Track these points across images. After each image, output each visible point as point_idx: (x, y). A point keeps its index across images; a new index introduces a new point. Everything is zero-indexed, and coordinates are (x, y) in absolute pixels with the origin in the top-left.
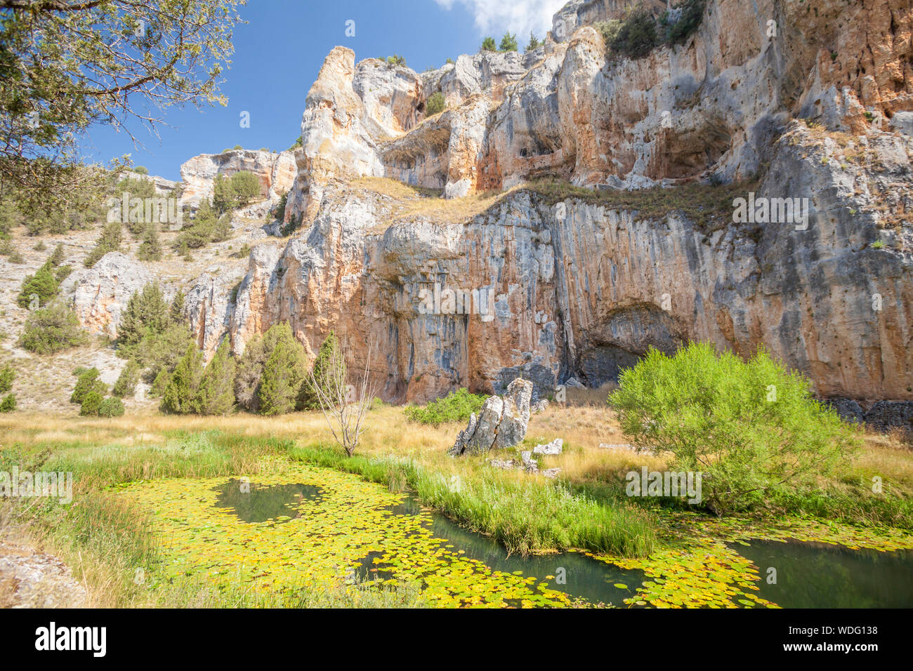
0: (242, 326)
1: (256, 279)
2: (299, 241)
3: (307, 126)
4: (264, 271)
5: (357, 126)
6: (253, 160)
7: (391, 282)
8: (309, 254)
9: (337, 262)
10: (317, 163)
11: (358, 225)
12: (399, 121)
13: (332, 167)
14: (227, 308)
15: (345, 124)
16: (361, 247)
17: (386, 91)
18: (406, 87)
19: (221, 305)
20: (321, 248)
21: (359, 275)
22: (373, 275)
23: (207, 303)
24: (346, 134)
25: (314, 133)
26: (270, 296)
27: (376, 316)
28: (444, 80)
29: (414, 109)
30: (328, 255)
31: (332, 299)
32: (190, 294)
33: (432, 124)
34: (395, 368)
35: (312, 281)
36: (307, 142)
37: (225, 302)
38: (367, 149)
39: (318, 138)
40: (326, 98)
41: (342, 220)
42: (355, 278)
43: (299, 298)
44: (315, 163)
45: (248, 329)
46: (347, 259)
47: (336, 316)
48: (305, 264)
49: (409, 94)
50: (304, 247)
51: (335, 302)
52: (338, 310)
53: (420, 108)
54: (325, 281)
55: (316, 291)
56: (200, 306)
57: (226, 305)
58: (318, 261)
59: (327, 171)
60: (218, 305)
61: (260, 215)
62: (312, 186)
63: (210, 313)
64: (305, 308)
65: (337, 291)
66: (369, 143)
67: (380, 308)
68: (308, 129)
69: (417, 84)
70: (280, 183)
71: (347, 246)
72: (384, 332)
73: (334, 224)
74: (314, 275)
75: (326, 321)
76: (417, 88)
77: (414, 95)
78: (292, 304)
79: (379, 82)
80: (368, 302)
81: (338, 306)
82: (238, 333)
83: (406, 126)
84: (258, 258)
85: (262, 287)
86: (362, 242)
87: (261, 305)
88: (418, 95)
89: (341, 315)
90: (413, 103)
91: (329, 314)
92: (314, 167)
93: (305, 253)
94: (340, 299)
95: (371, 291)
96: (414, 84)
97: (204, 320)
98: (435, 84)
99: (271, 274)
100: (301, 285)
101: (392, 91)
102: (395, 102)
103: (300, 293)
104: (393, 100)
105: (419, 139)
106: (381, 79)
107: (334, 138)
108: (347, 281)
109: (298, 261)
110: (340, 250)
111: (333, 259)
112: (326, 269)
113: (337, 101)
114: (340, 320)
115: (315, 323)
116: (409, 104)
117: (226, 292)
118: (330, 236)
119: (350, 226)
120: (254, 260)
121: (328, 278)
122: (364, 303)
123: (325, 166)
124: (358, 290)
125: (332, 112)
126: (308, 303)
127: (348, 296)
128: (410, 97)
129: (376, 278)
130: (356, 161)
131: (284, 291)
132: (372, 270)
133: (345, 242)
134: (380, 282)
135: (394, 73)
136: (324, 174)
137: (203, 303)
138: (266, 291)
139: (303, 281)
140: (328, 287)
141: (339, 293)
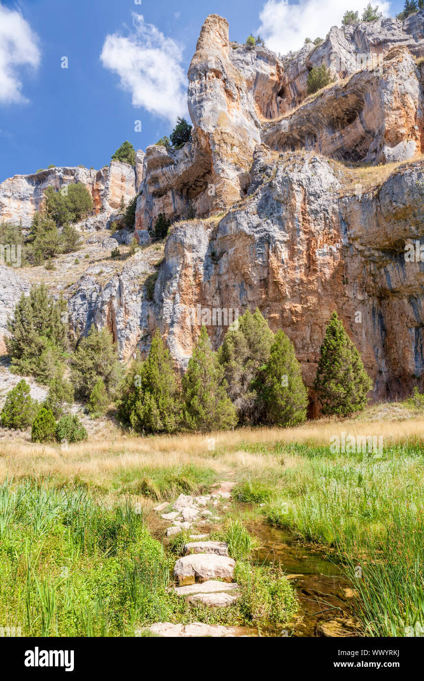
0: (175, 325)
1: (186, 266)
2: (247, 213)
3: (197, 99)
4: (195, 255)
5: (245, 101)
6: (72, 178)
7: (384, 251)
8: (265, 226)
9: (305, 233)
10: (219, 137)
11: (325, 187)
12: (261, 109)
13: (236, 142)
14: (142, 307)
15: (236, 97)
16: (334, 212)
17: (249, 73)
18: (268, 69)
19: (135, 304)
20: (279, 219)
21: (339, 246)
22: (357, 245)
23: (115, 303)
24: (238, 108)
25: (208, 106)
26: (208, 286)
27: (360, 297)
28: (315, 56)
29: (275, 95)
30: (291, 226)
31: (305, 278)
32: (72, 301)
33: (337, 90)
34: (383, 363)
35: (273, 258)
36: (201, 115)
37: (139, 299)
38: (256, 129)
39: (213, 110)
40: (214, 67)
41: (304, 181)
42: (334, 249)
43: (255, 282)
44: (217, 138)
45: (182, 328)
46: (318, 228)
47: (313, 299)
48: (261, 238)
49: (271, 78)
50: (256, 219)
51: (310, 282)
52: (316, 292)
53: (281, 94)
54: (291, 258)
55: (281, 271)
56: (106, 308)
57: (140, 304)
58: (277, 233)
59: (232, 145)
60: (131, 303)
61: (98, 228)
62: (218, 162)
63: (122, 314)
64: (267, 293)
65: (311, 266)
66: (256, 122)
67: (364, 287)
68: (200, 102)
69: (278, 67)
70: (114, 194)
71: (315, 212)
72: (368, 317)
73: (295, 187)
74: (274, 252)
75: (299, 308)
76: (279, 71)
77: (276, 78)
78: (243, 291)
79: (241, 65)
80: (350, 280)
81: (315, 286)
82: (170, 333)
83: (269, 115)
84: (187, 241)
85: (195, 276)
86: (336, 206)
87: (197, 297)
88: (280, 78)
89: (320, 298)
90: (274, 89)
91: (302, 298)
92: (217, 142)
93: (259, 225)
94: (317, 278)
95: (354, 265)
96: (275, 67)
97: (112, 324)
98: (302, 62)
99: (204, 258)
100: (256, 265)
101: (255, 73)
102: (257, 87)
103: (255, 277)
104: (255, 84)
105: (314, 114)
106: (242, 61)
107: (228, 111)
108: (324, 254)
109: (250, 236)
110: (307, 217)
111: (299, 230)
112: (291, 245)
113: (226, 71)
114: (319, 304)
115: (283, 311)
116: (270, 89)
117: (138, 288)
118: (293, 200)
119: (316, 187)
120: (182, 243)
121: (293, 253)
122: (345, 282)
123: (229, 140)
124: (340, 265)
125: (222, 83)
126: (271, 288)
127: (328, 272)
128: (272, 81)
129: (361, 248)
130: (251, 140)
131: (225, 277)
132: (354, 239)
133: (312, 208)
134: (367, 253)
135: (255, 55)
136: (229, 149)
137: (110, 303)
138: (202, 279)
139: (259, 261)
140: (296, 264)
141: (315, 271)
